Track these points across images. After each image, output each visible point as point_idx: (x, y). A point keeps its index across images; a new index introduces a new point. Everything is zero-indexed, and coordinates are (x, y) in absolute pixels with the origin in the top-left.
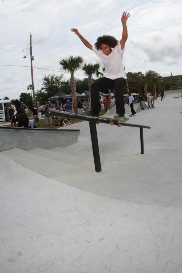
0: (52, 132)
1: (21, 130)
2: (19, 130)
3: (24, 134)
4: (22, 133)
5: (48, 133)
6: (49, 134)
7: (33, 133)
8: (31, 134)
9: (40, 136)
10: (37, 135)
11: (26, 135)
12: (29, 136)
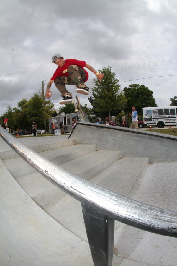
0: (143, 137)
1: (102, 129)
2: (100, 128)
3: (105, 133)
4: (103, 132)
5: (136, 136)
6: (138, 138)
7: (116, 133)
8: (112, 135)
9: (124, 138)
10: (121, 136)
11: (107, 134)
12: (111, 136)
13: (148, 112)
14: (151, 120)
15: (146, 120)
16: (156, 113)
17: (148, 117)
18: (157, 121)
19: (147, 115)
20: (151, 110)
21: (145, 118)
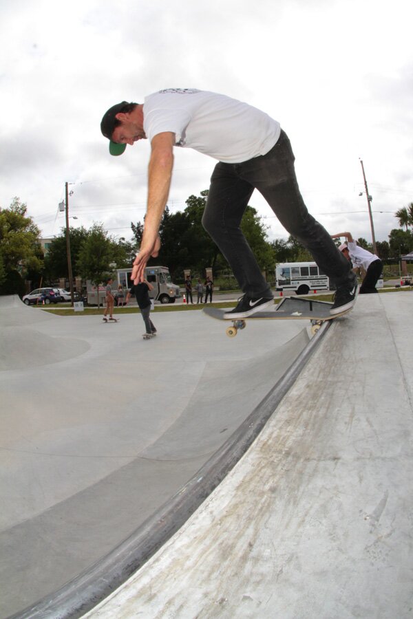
13: (284, 272)
14: (289, 283)
15: (281, 283)
16: (298, 272)
17: (284, 279)
18: (298, 285)
19: (282, 275)
20: (289, 269)
21: (279, 281)
